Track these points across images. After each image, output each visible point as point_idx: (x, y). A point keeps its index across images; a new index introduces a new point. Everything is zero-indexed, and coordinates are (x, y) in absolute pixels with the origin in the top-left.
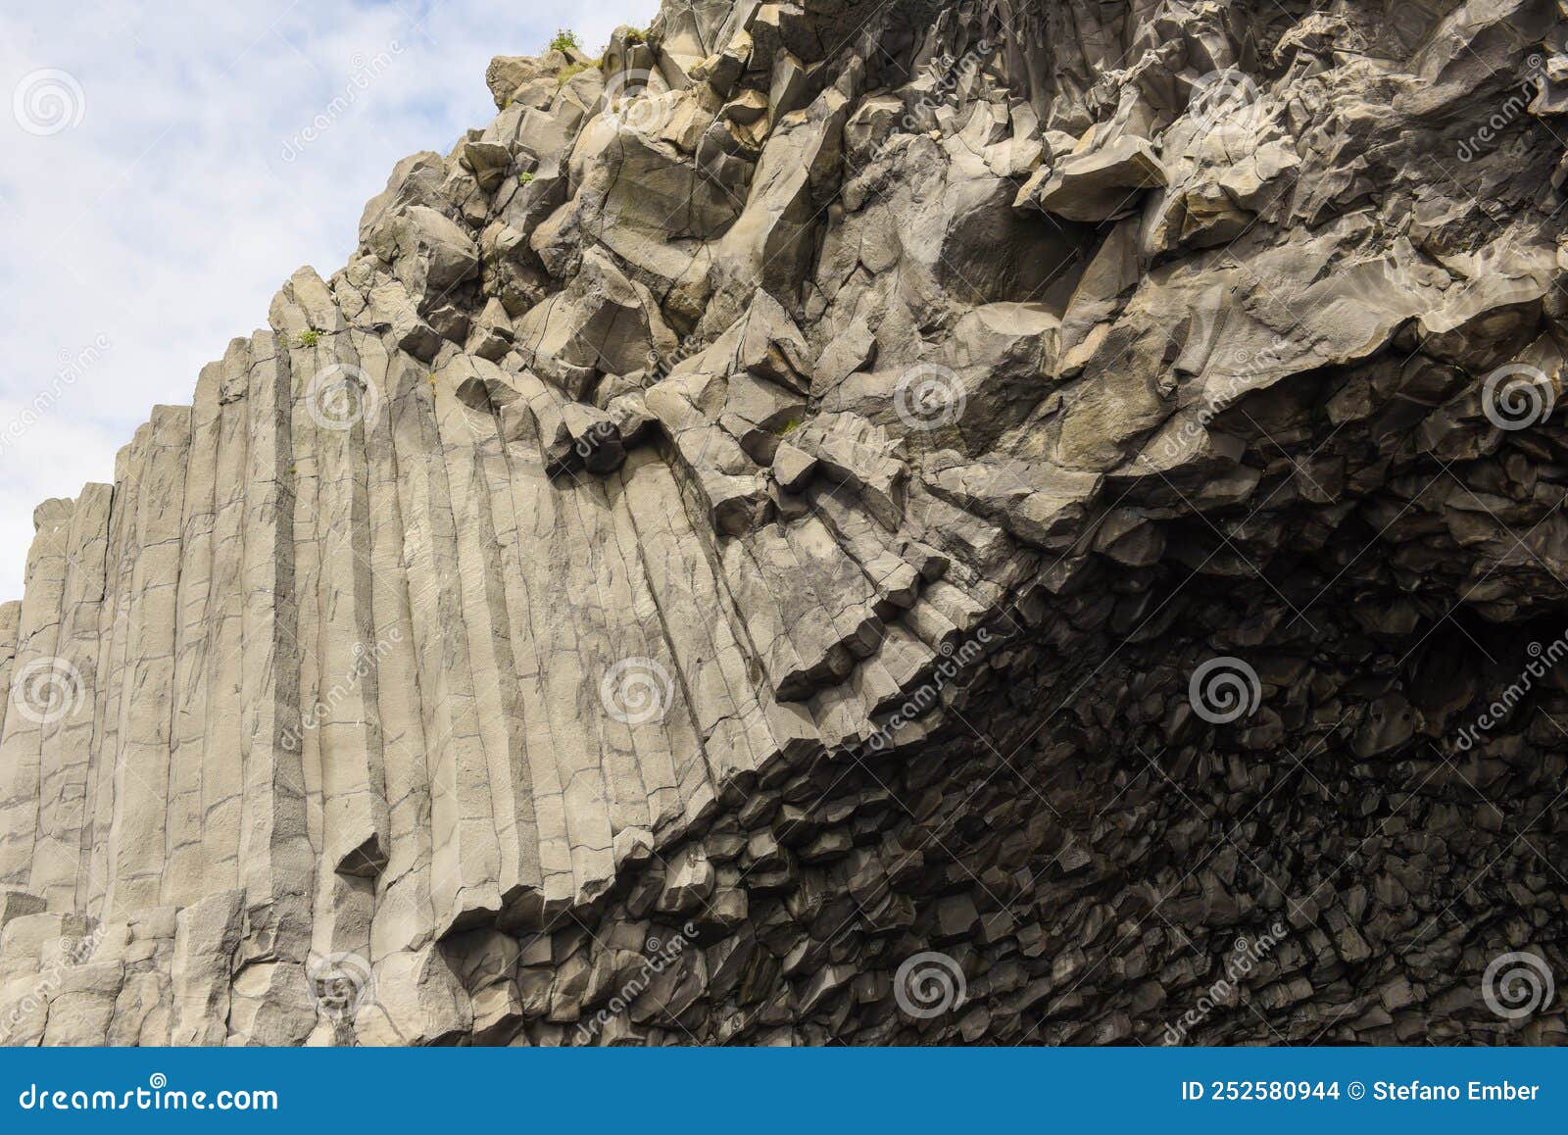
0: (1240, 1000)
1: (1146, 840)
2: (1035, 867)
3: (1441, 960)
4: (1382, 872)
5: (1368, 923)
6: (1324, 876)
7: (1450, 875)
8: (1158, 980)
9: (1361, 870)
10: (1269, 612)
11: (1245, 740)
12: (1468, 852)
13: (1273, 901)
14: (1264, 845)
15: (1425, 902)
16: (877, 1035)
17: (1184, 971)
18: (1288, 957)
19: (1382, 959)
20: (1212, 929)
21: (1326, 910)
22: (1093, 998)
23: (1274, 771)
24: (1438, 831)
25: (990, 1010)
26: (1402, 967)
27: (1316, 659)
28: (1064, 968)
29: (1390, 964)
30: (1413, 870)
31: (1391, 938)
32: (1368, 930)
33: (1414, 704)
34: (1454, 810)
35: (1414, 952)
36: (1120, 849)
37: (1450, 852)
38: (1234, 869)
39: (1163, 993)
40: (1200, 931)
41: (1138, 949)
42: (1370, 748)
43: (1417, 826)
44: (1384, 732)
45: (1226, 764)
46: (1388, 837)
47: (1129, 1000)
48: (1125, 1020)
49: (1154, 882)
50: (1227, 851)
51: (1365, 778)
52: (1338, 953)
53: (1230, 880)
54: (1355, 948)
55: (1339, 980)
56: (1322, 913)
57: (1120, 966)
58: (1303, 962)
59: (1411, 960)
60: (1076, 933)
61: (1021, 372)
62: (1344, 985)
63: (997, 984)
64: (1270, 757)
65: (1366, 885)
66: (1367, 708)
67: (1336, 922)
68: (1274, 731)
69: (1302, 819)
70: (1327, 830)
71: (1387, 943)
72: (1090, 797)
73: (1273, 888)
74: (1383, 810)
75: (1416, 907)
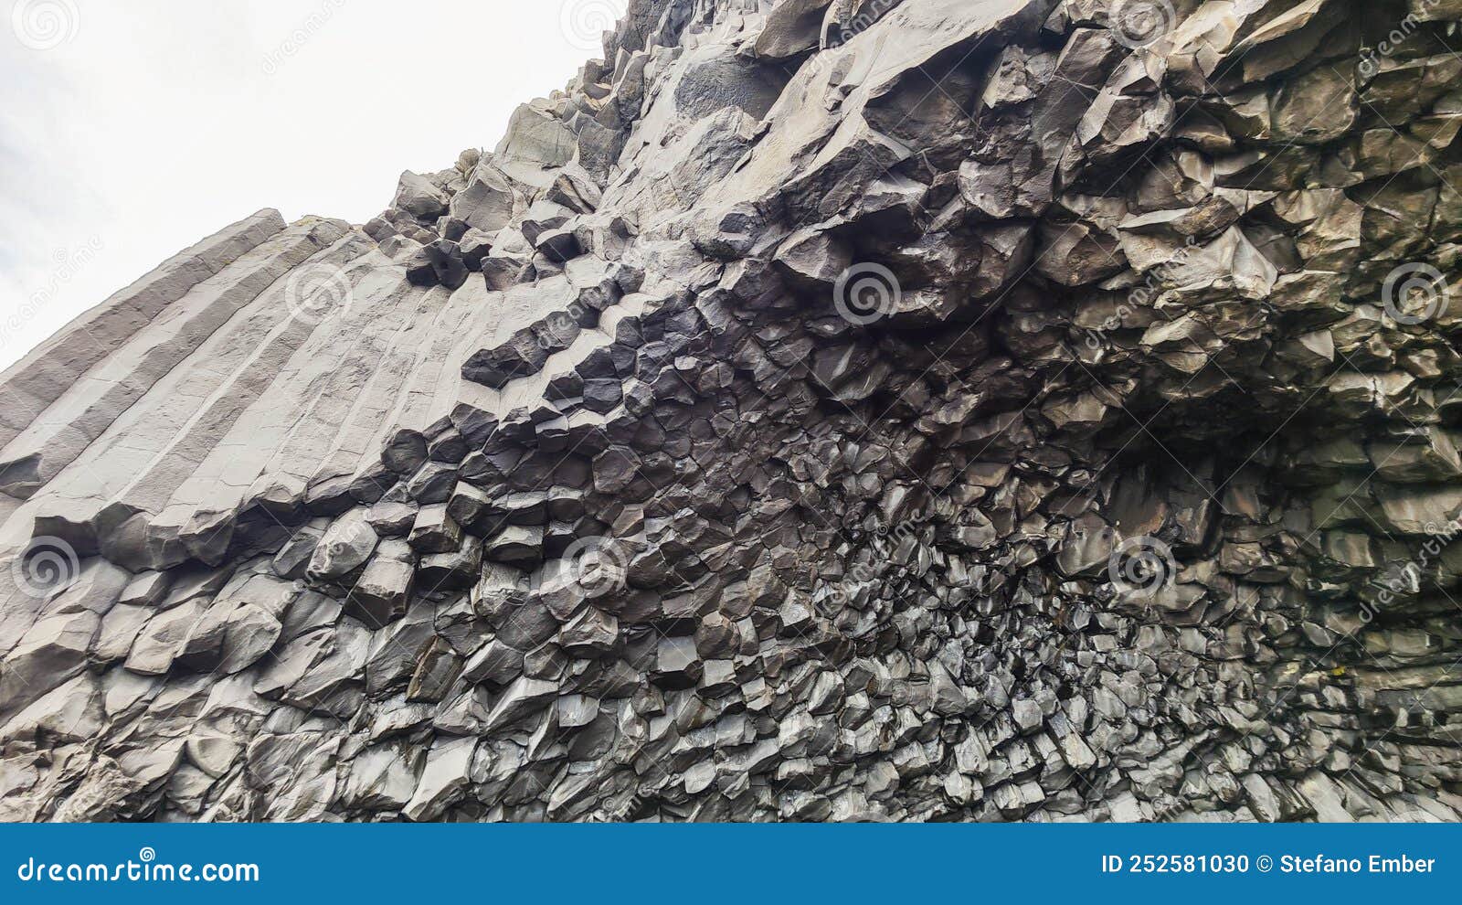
0: (973, 794)
1: (872, 616)
2: (757, 618)
3: (1165, 778)
4: (1099, 686)
5: (1090, 734)
6: (1046, 683)
7: (1164, 692)
8: (892, 761)
9: (1079, 680)
10: (966, 397)
11: (960, 536)
12: (1177, 673)
13: (999, 699)
14: (988, 644)
15: (1142, 716)
16: (589, 769)
17: (916, 756)
18: (1019, 758)
19: (1105, 771)
20: (942, 716)
21: (1052, 716)
22: (825, 768)
23: (989, 570)
24: (1146, 649)
25: (717, 763)
26: (1127, 783)
27: (1017, 466)
28: (791, 729)
29: (1115, 777)
30: (1128, 684)
31: (1114, 751)
32: (1090, 739)
33: (1111, 524)
34: (1158, 630)
35: (1137, 768)
36: (844, 616)
37: (1161, 671)
38: (960, 664)
39: (896, 775)
40: (929, 716)
41: (869, 725)
42: (1076, 566)
43: (1127, 644)
44: (1085, 551)
45: (946, 560)
46: (1101, 653)
47: (864, 777)
48: (861, 798)
49: (883, 661)
50: (953, 644)
51: (1073, 594)
52: (1064, 759)
53: (957, 674)
54: (1080, 755)
55: (1068, 788)
56: (1046, 718)
57: (850, 737)
58: (1032, 764)
59: (1135, 775)
60: (804, 696)
61: (721, 136)
62: (1074, 794)
63: (723, 737)
64: (985, 558)
65: (1085, 697)
66: (1070, 526)
67: (1061, 728)
68: (987, 535)
69: (1021, 627)
70: (1044, 640)
71: (1108, 753)
72: (811, 559)
73: (998, 687)
74: (1093, 628)
75: (1135, 722)
